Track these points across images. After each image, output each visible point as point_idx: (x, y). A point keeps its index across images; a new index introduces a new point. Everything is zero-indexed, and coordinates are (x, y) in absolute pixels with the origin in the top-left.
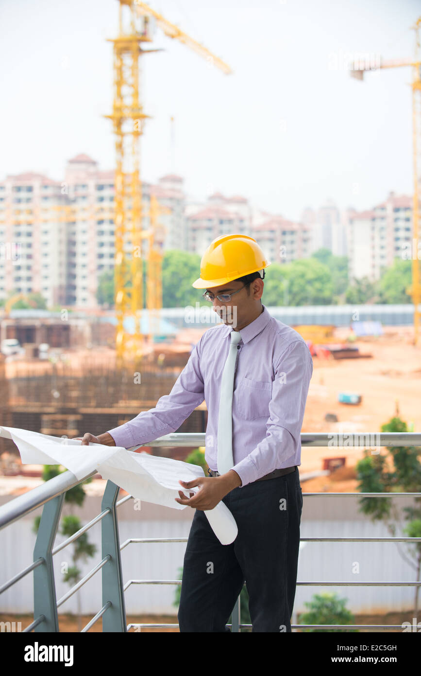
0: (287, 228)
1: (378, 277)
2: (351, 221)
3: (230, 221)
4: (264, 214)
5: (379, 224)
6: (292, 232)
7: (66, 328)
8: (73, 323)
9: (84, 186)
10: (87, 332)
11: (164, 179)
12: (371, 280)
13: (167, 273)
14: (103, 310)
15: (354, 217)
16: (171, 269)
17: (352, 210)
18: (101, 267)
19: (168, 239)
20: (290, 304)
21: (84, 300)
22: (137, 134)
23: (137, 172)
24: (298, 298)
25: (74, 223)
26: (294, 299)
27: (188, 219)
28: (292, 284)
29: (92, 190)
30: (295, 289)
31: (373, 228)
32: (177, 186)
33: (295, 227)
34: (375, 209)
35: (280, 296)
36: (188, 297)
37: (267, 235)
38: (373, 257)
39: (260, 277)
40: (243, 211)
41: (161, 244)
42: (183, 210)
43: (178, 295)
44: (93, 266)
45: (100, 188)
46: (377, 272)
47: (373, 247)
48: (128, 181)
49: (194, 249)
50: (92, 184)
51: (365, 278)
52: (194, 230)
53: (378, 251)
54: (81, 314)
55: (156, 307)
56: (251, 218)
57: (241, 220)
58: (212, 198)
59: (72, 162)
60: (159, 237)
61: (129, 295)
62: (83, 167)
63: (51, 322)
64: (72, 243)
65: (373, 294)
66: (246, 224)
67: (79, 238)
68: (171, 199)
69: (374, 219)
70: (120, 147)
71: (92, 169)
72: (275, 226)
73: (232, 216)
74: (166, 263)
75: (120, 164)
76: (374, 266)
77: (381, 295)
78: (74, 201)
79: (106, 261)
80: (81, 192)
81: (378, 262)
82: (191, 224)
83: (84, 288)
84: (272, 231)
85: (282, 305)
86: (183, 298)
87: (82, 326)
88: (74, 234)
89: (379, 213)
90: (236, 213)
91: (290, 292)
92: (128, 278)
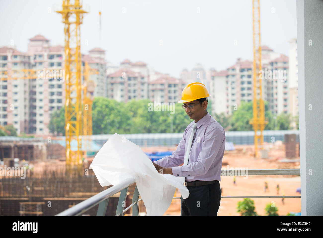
0: (172, 82)
1: (230, 113)
2: (213, 78)
3: (135, 78)
4: (157, 73)
5: (231, 79)
6: (175, 85)
7: (31, 148)
8: (35, 144)
9: (41, 56)
10: (45, 150)
11: (92, 51)
12: (226, 115)
13: (95, 112)
14: (54, 136)
15: (215, 75)
16: (98, 109)
17: (213, 70)
18: (52, 108)
19: (96, 90)
20: (174, 131)
21: (41, 130)
22: (79, 23)
23: (79, 47)
24: (179, 128)
25: (35, 80)
26: (177, 128)
27: (108, 77)
28: (175, 118)
29: (46, 58)
30: (177, 122)
31: (227, 82)
32: (102, 56)
33: (177, 82)
34: (228, 69)
35: (168, 126)
36: (109, 127)
37: (159, 87)
38: (228, 101)
39: (206, 100)
40: (143, 72)
41: (92, 93)
42: (105, 71)
43: (103, 126)
44: (47, 108)
45: (51, 57)
46: (230, 110)
47: (227, 95)
48: (72, 53)
49: (112, 96)
50: (46, 54)
51: (222, 114)
52: (112, 84)
53: (230, 97)
54: (40, 139)
55: (88, 134)
56: (149, 76)
57: (142, 78)
58: (123, 63)
59: (32, 40)
60: (90, 89)
61: (74, 125)
62: (40, 43)
63: (21, 143)
64: (33, 93)
65: (228, 125)
66: (146, 80)
67: (38, 89)
68: (97, 64)
69: (227, 76)
70: (67, 31)
71: (46, 45)
72: (164, 81)
73: (137, 75)
74: (94, 106)
75: (68, 42)
76: (228, 107)
77: (233, 125)
78: (35, 65)
79: (55, 104)
80: (38, 59)
81: (230, 103)
82: (110, 80)
83: (41, 122)
84: (162, 84)
85: (170, 132)
86: (105, 128)
87: (41, 146)
88: (35, 87)
89: (231, 72)
90: (139, 73)
91: (174, 124)
92: (73, 114)
